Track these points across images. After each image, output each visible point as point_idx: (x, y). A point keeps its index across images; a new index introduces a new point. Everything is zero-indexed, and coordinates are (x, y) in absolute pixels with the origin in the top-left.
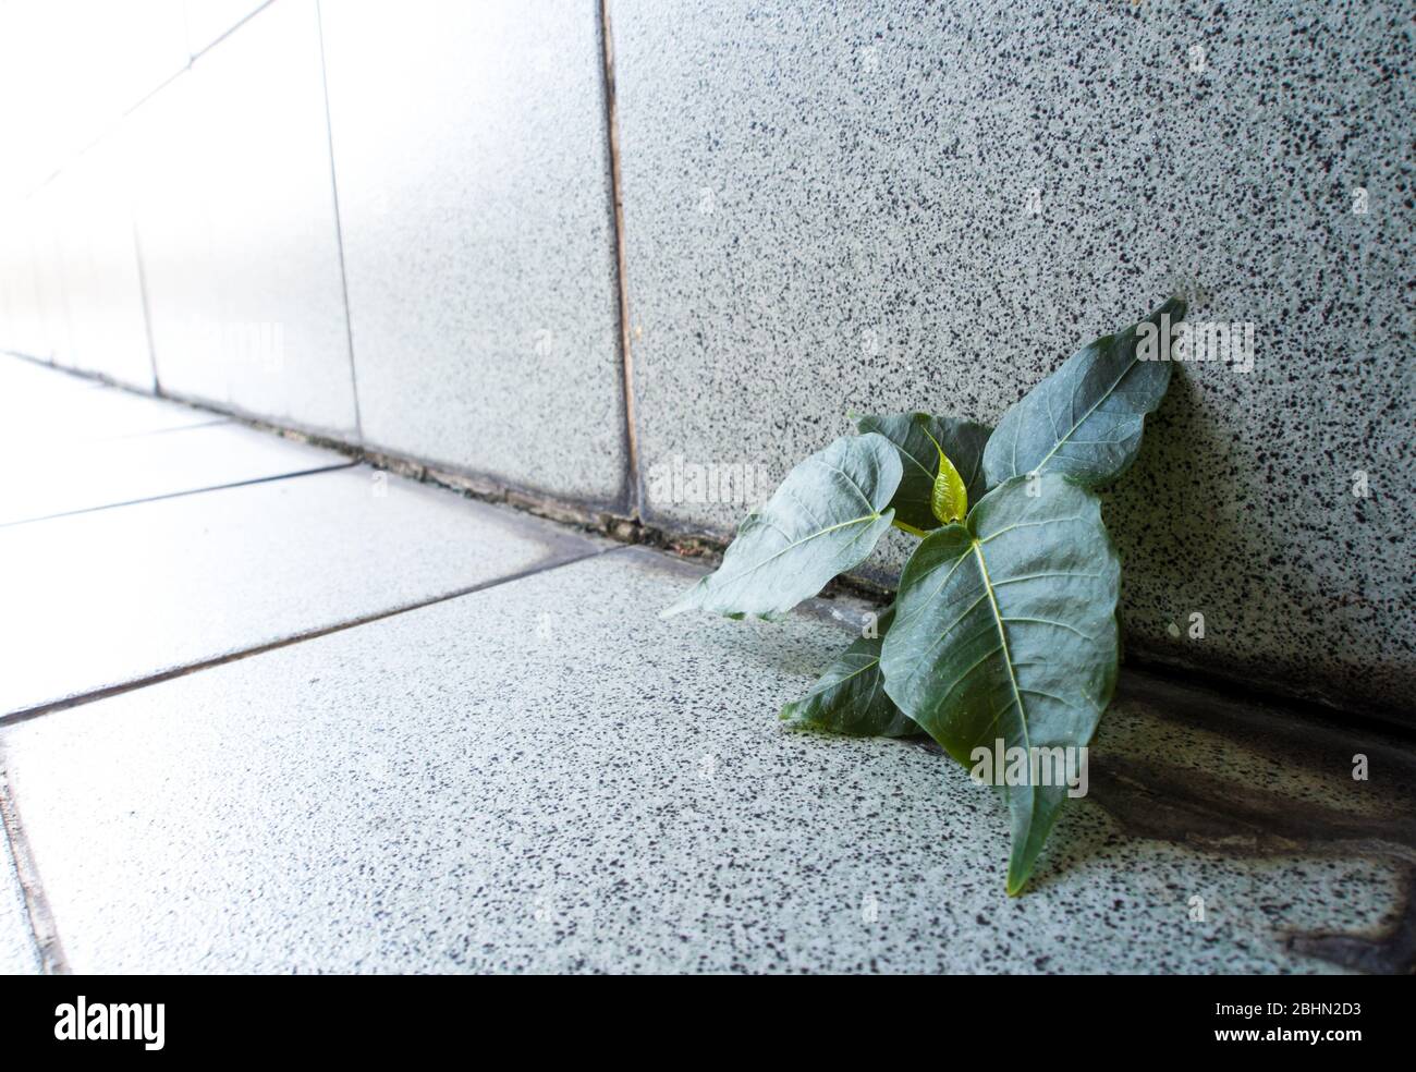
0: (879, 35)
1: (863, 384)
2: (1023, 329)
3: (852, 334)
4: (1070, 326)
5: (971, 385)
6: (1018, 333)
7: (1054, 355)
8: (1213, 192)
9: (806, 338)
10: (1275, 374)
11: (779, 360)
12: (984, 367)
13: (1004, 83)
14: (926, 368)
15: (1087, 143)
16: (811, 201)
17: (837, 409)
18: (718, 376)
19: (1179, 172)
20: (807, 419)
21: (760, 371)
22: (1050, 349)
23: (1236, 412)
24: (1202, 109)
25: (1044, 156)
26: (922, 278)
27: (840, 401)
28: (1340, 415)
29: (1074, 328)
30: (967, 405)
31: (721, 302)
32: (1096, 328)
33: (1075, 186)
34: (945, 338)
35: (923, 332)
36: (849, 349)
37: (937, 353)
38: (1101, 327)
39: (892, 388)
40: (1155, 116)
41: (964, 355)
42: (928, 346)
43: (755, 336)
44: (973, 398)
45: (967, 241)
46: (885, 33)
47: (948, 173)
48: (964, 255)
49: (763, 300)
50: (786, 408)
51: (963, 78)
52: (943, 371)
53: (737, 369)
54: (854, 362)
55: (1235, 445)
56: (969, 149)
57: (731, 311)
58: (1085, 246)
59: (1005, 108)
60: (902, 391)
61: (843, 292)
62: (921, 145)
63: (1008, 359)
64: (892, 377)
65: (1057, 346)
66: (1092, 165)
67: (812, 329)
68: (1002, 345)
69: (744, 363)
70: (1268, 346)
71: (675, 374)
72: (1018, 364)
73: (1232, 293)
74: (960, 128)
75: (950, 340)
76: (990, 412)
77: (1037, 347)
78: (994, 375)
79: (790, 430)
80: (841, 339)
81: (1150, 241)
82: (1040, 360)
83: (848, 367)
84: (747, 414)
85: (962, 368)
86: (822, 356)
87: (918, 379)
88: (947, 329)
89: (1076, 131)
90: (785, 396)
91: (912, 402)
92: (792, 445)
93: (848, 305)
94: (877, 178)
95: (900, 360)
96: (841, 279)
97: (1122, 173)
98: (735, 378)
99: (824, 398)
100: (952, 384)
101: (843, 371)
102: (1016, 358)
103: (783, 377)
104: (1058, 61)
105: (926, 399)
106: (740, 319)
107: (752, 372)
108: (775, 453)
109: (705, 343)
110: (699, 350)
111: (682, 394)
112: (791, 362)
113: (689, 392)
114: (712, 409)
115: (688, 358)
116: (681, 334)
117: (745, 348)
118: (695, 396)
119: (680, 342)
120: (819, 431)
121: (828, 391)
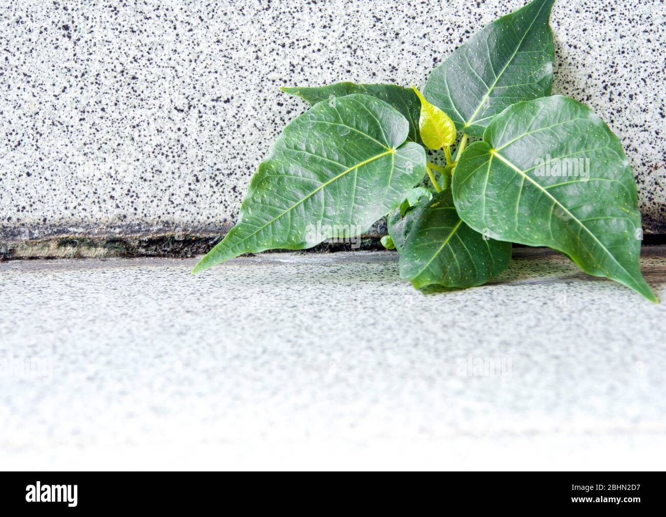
1: (283, 64)
2: (436, 12)
3: (271, 21)
4: (474, 10)
5: (392, 57)
6: (433, 16)
7: (462, 31)
9: (216, 26)
10: (611, 35)
11: (180, 48)
12: (403, 43)
14: (349, 46)
17: (252, 87)
18: (94, 67)
20: (217, 100)
21: (155, 59)
22: (459, 26)
23: (589, 60)
27: (256, 79)
28: (649, 56)
29: (478, 11)
30: (388, 73)
32: (494, 10)
34: (367, 22)
35: (347, 17)
36: (267, 34)
37: (360, 34)
38: (498, 10)
39: (314, 65)
41: (385, 34)
42: (351, 29)
43: (149, 26)
44: (394, 68)
50: (189, 91)
52: (365, 47)
53: (123, 59)
54: (273, 45)
55: (589, 81)
60: (325, 67)
63: (424, 36)
64: (316, 55)
65: (464, 24)
67: (225, 18)
68: (418, 25)
69: (133, 52)
70: (607, 18)
71: (25, 69)
72: (433, 39)
75: (372, 23)
76: (409, 77)
77: (448, 26)
78: (412, 48)
79: (194, 113)
80: (258, 26)
82: (451, 35)
83: (266, 50)
84: (136, 102)
85: (384, 44)
86: (236, 42)
87: (340, 55)
88: (370, 15)
90: (188, 80)
91: (334, 75)
92: (197, 125)
95: (323, 41)
98: (119, 68)
99: (237, 79)
100: (374, 58)
101: (260, 54)
102: (431, 35)
103: (186, 64)
105: (349, 71)
106: (129, 11)
107: (143, 61)
108: (174, 136)
109: (74, 36)
110: (65, 42)
111: (35, 91)
112: (198, 49)
113: (48, 86)
114: (84, 102)
115: (45, 52)
116: (36, 27)
117: (134, 39)
118: (58, 90)
119: (34, 36)
120: (231, 109)
121: (242, 72)
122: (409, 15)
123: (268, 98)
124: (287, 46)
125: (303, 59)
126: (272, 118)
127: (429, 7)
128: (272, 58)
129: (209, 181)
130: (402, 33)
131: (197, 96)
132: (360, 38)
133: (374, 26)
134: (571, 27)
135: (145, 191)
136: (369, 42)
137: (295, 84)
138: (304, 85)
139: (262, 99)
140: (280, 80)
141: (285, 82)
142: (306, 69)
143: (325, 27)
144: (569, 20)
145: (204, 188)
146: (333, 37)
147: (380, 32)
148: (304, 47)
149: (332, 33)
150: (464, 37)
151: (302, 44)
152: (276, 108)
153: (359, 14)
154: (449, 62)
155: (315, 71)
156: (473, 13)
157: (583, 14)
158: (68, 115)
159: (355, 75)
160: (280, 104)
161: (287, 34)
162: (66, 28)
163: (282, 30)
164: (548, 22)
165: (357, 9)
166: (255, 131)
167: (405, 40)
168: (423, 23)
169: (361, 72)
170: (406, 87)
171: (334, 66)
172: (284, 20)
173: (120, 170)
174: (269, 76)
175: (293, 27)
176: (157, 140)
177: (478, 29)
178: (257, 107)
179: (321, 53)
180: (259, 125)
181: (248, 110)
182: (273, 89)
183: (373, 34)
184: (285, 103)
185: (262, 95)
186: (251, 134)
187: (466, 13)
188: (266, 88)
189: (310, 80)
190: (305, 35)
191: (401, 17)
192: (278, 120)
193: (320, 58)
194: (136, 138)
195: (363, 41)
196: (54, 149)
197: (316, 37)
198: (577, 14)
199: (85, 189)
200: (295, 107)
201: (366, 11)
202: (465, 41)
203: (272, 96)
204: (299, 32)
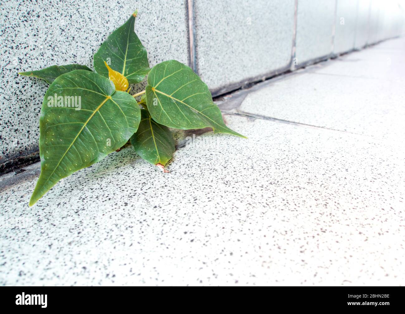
122: (78, 27)
123: (9, 81)
124: (15, 48)
125: (26, 55)
126: (14, 92)
127: (86, 23)
128: (6, 56)
130: (76, 37)
132: (55, 41)
133: (62, 34)
134: (142, 32)
136: (60, 42)
137: (24, 70)
138: (29, 70)
139: (5, 81)
140: (14, 68)
141: (18, 69)
142: (28, 60)
143: (35, 35)
144: (141, 30)
146: (40, 41)
147: (65, 37)
148: (25, 48)
149: (39, 39)
150: (103, 38)
151: (23, 46)
152: (15, 86)
153: (53, 27)
154: (100, 50)
155: (34, 61)
156: (105, 26)
159: (56, 61)
160: (17, 83)
161: (13, 41)
163: (9, 38)
164: (134, 30)
165: (51, 25)
167: (78, 41)
168: (85, 32)
169: (59, 59)
170: (82, 65)
171: (44, 58)
172: (9, 32)
174: (7, 67)
175: (16, 36)
177: (109, 34)
178: (3, 87)
179: (35, 50)
180: (7, 97)
182: (11, 75)
183: (62, 38)
184: (20, 82)
185: (5, 80)
186: (3, 103)
187: (103, 27)
188: (6, 75)
189: (32, 67)
190: (25, 40)
191: (74, 29)
192: (18, 92)
193: (36, 54)
195: (57, 42)
197: (31, 41)
198: (143, 27)
200: (27, 83)
201: (56, 26)
202: (104, 40)
203: (12, 79)
204: (20, 39)
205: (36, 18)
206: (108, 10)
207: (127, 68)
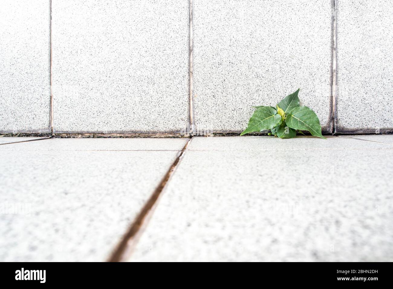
0: (256, 54)
1: (251, 102)
2: (278, 94)
4: (285, 93)
5: (270, 101)
8: (302, 79)
9: (240, 96)
10: (308, 98)
11: (233, 99)
12: (272, 99)
13: (276, 63)
14: (263, 100)
15: (287, 72)
16: (242, 75)
17: (246, 107)
18: (218, 103)
19: (298, 76)
20: (240, 109)
21: (229, 101)
22: (282, 96)
23: (305, 103)
24: (300, 70)
25: (281, 73)
26: (262, 87)
27: (246, 105)
28: (315, 102)
31: (220, 90)
32: (288, 94)
33: (285, 77)
35: (262, 95)
36: (249, 97)
40: (295, 70)
41: (269, 97)
42: (263, 97)
43: (228, 96)
44: (271, 103)
45: (270, 83)
46: (257, 54)
47: (267, 74)
48: (269, 84)
49: (230, 90)
51: (269, 62)
52: (266, 100)
53: (223, 101)
54: (249, 99)
56: (270, 71)
57: (222, 92)
58: (287, 84)
59: (276, 67)
61: (248, 89)
62: (262, 69)
63: (276, 98)
66: (287, 75)
67: (241, 94)
68: (275, 96)
69: (225, 100)
70: (308, 95)
73: (304, 89)
74: (269, 68)
76: (273, 105)
77: (280, 96)
78: (274, 100)
79: (235, 111)
80: (247, 96)
81: (295, 84)
82: (281, 98)
84: (225, 109)
85: (269, 99)
86: (243, 98)
87: (261, 101)
89: (285, 70)
90: (235, 105)
92: (236, 113)
93: (249, 91)
94: (255, 73)
96: (248, 87)
97: (291, 76)
98: (223, 103)
100: (267, 102)
101: (247, 101)
103: (234, 102)
104: (283, 62)
105: (263, 104)
106: (225, 93)
107: (227, 102)
108: (232, 115)
109: (215, 97)
110: (213, 98)
111: (208, 107)
112: (236, 100)
113: (210, 106)
114: (216, 109)
115: (210, 100)
116: (209, 96)
117: (226, 98)
118: (212, 107)
119: (208, 97)
120: (242, 110)
121: (244, 104)
122: (273, 94)
124: (252, 99)
125: (255, 102)
128: (249, 101)
129: (238, 123)
130: (272, 97)
131: (236, 108)
132: (265, 98)
133: (267, 96)
135: (226, 125)
137: (253, 106)
138: (255, 106)
139: (247, 109)
140: (251, 105)
143: (259, 96)
144: (301, 96)
145: (237, 124)
146: (260, 98)
151: (255, 99)
152: (250, 110)
153: (265, 94)
154: (280, 102)
155: (257, 104)
157: (304, 95)
158: (214, 111)
161: (252, 97)
162: (214, 96)
164: (297, 96)
166: (246, 114)
169: (265, 104)
170: (273, 107)
171: (260, 103)
172: (252, 95)
173: (222, 121)
174: (249, 105)
176: (229, 116)
177: (285, 97)
181: (245, 110)
183: (267, 98)
187: (283, 94)
190: (255, 97)
192: (250, 112)
193: (258, 102)
194: (225, 115)
196: (211, 117)
197: (257, 98)
199: (216, 124)
200: (253, 110)
202: (283, 99)
203: (249, 108)
204: (254, 97)
205: (260, 91)
206: (287, 88)
207: (288, 109)
